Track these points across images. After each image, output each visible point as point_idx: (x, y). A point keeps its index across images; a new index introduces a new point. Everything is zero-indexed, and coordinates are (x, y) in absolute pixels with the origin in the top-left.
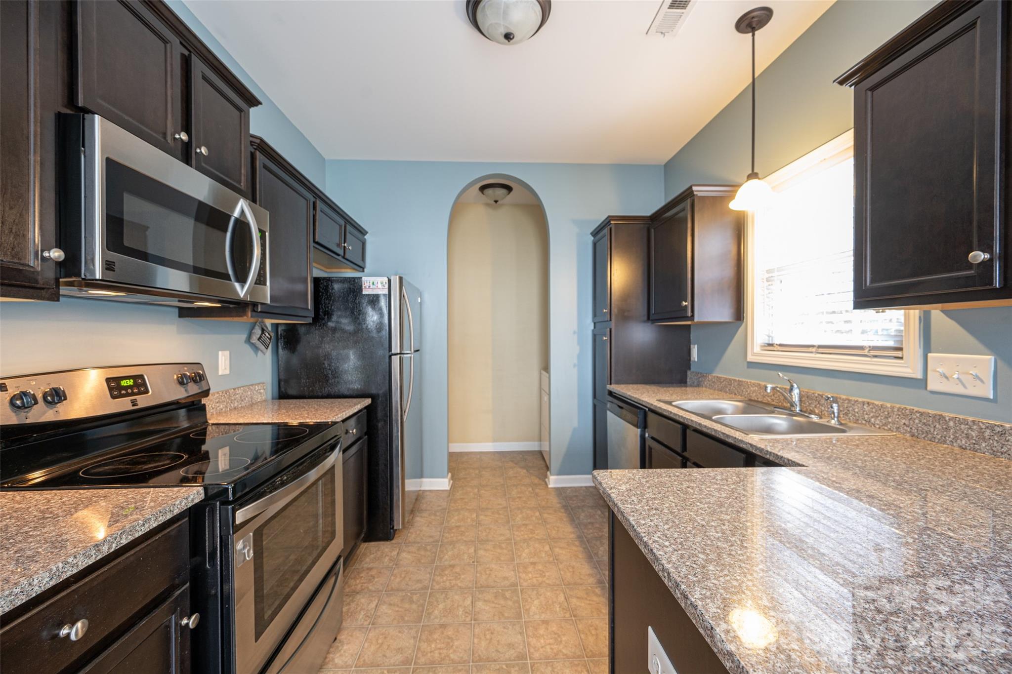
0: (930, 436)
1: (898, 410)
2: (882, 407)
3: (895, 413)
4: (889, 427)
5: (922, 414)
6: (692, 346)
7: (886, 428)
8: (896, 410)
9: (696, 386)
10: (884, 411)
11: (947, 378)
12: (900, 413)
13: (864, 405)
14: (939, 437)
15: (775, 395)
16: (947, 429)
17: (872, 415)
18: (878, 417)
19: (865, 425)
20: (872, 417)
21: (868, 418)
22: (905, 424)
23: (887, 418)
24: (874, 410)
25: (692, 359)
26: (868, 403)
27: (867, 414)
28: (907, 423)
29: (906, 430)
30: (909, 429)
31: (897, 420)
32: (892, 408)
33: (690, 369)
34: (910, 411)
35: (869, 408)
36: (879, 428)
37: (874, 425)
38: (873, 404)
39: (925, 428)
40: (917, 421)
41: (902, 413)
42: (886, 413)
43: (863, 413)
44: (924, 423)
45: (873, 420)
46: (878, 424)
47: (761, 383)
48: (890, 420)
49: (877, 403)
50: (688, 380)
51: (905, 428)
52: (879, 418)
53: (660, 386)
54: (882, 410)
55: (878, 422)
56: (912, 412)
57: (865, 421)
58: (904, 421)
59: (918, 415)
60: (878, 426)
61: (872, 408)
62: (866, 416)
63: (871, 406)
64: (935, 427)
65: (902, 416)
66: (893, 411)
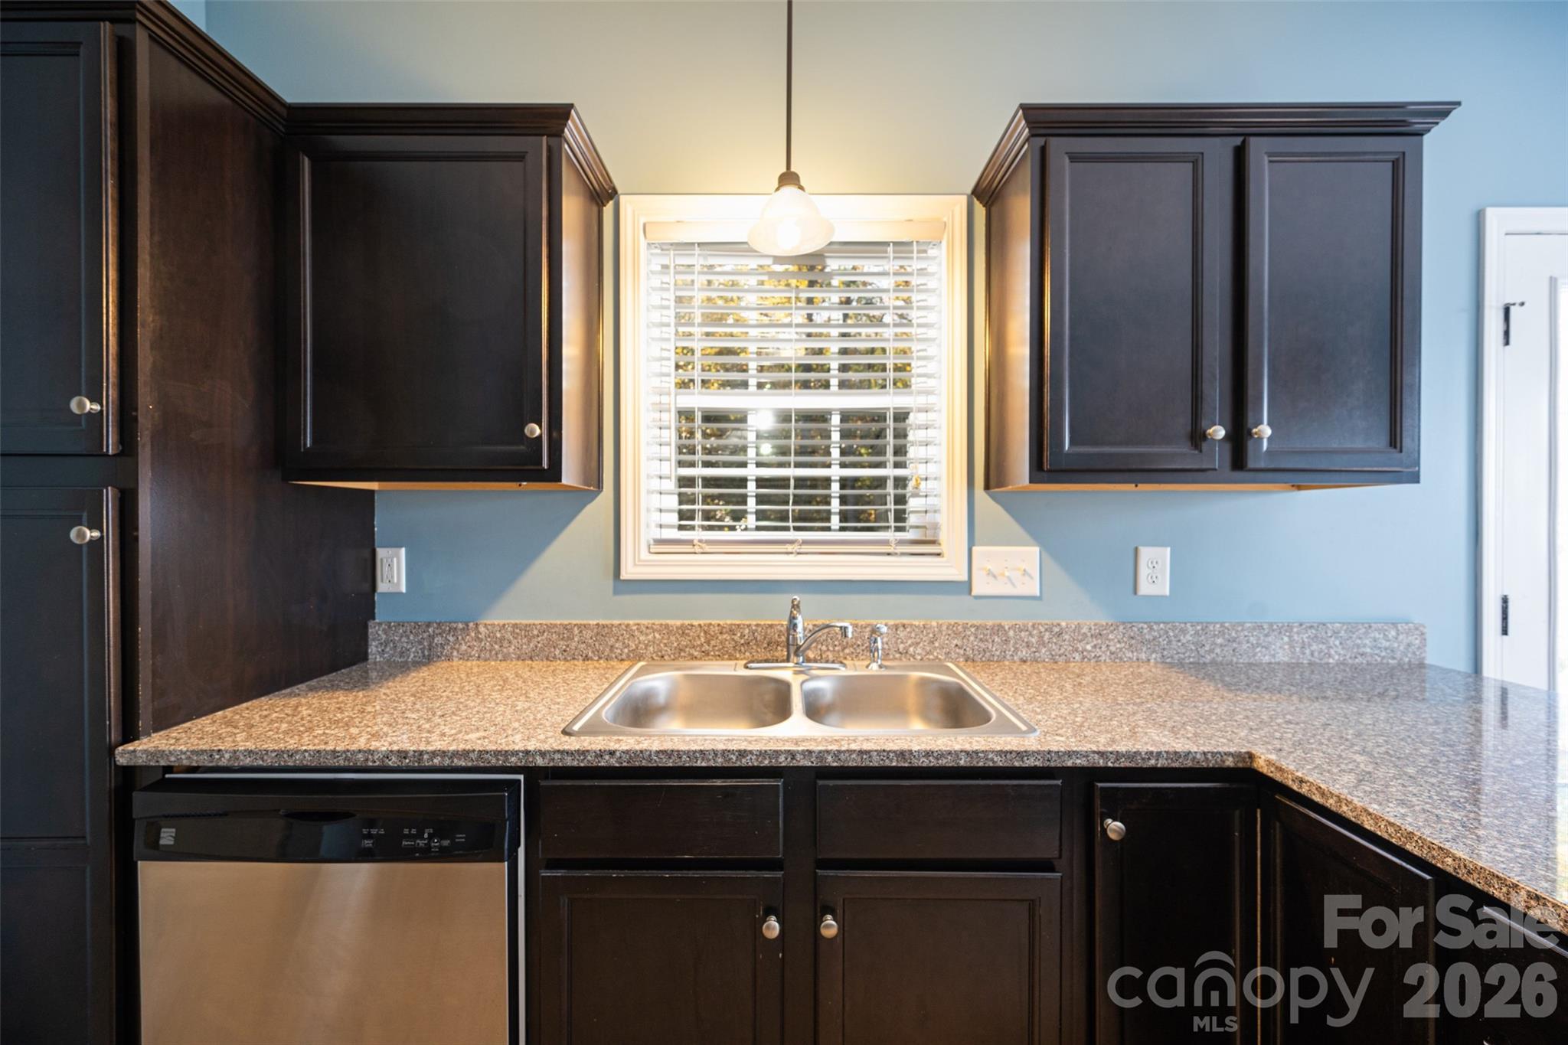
0: (988, 654)
1: (947, 628)
2: (924, 628)
3: (944, 633)
4: (935, 654)
5: (977, 628)
6: (381, 553)
7: (931, 657)
8: (944, 628)
9: (418, 664)
10: (928, 634)
11: (995, 576)
12: (950, 632)
13: (896, 630)
14: (998, 653)
15: (713, 643)
16: (1007, 641)
17: (909, 642)
18: (918, 644)
19: (900, 659)
20: (910, 646)
21: (904, 648)
22: (957, 645)
23: (933, 642)
24: (913, 635)
25: (382, 587)
26: (904, 626)
27: (902, 643)
28: (959, 643)
29: (958, 654)
30: (962, 652)
31: (947, 642)
32: (940, 626)
33: (374, 619)
34: (963, 627)
35: (905, 633)
36: (922, 659)
37: (913, 657)
38: (911, 625)
39: (982, 645)
40: (972, 638)
41: (955, 631)
42: (931, 635)
43: (896, 643)
44: (981, 640)
45: (911, 649)
46: (919, 654)
47: (670, 622)
48: (937, 644)
49: (916, 623)
50: (373, 648)
51: (958, 650)
52: (921, 645)
53: (334, 687)
54: (925, 632)
55: (919, 651)
56: (965, 628)
57: (901, 653)
58: (955, 642)
59: (973, 630)
60: (919, 657)
61: (910, 632)
62: (901, 647)
63: (908, 630)
64: (993, 641)
65: (952, 635)
66: (940, 631)
